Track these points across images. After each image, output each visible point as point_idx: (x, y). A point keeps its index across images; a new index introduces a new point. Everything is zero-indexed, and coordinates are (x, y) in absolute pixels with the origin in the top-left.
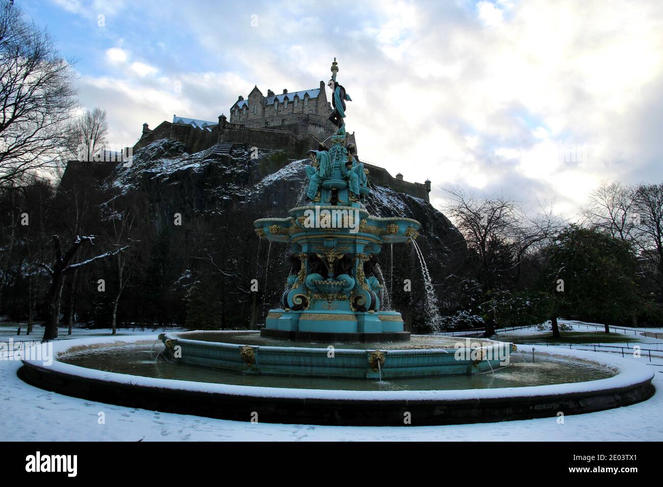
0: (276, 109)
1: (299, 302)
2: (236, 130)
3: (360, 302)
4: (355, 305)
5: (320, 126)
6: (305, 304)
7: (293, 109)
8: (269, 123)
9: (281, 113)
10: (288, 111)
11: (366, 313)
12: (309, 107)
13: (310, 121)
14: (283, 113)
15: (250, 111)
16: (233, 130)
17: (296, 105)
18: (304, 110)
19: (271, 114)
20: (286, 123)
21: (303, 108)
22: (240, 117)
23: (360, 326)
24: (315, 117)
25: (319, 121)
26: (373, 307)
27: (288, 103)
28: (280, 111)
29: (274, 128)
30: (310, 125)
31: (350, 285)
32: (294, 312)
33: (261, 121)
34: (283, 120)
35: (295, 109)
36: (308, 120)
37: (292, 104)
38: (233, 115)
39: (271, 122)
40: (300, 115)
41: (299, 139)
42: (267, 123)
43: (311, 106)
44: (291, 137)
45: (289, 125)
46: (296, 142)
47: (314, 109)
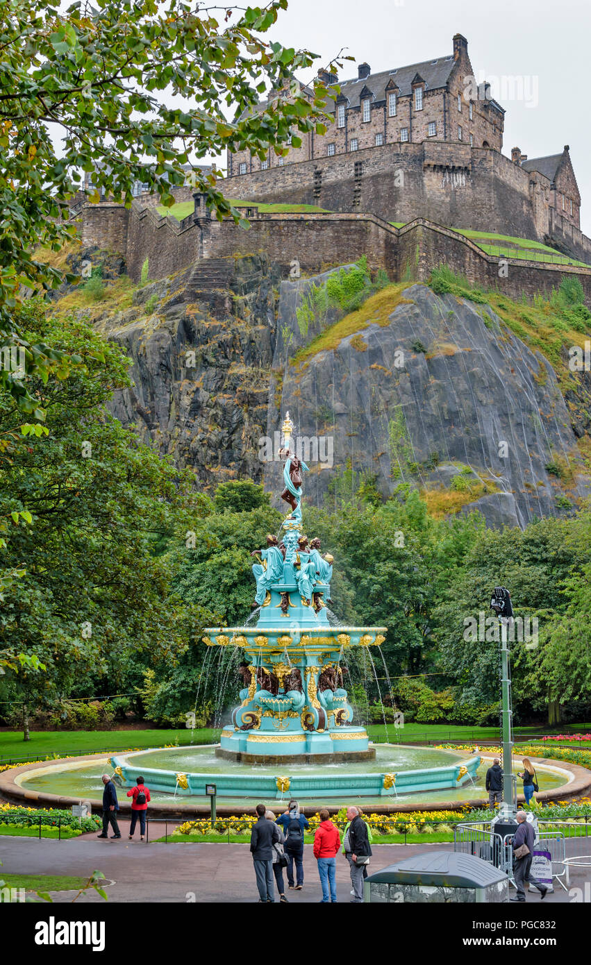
0: (342, 124)
1: (249, 720)
3: (310, 722)
4: (305, 723)
5: (454, 170)
6: (255, 722)
7: (385, 124)
8: (323, 175)
9: (354, 137)
10: (372, 130)
11: (314, 733)
12: (427, 113)
13: (427, 162)
14: (360, 137)
17: (392, 111)
18: (414, 121)
20: (368, 172)
21: (412, 118)
23: (307, 746)
24: (439, 149)
25: (450, 159)
26: (322, 724)
27: (372, 109)
28: (353, 130)
29: (336, 188)
30: (428, 172)
31: (299, 703)
32: (242, 731)
34: (359, 163)
35: (391, 123)
36: (423, 158)
37: (382, 110)
39: (328, 171)
40: (403, 147)
41: (393, 230)
42: (318, 174)
43: (431, 112)
44: (373, 225)
45: (375, 178)
46: (387, 237)
47: (440, 117)
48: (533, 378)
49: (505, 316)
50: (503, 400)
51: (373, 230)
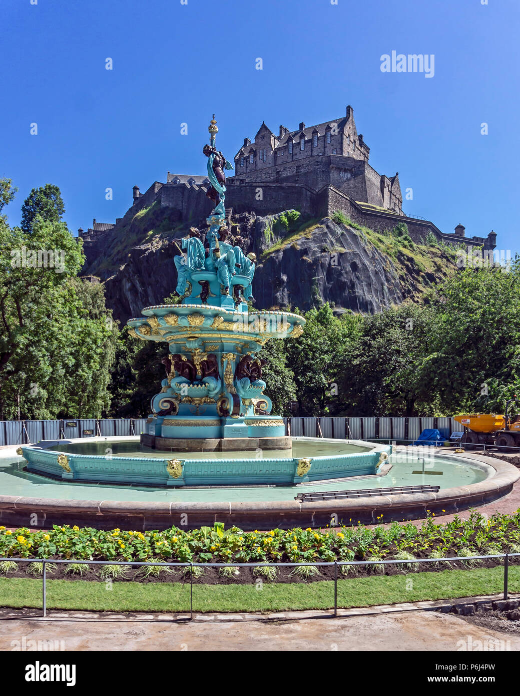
0: (290, 152)
2: (236, 187)
5: (346, 171)
7: (312, 151)
8: (280, 173)
9: (297, 157)
10: (306, 154)
12: (332, 145)
13: (332, 166)
14: (298, 157)
15: (258, 159)
16: (232, 188)
17: (315, 145)
18: (326, 149)
19: (284, 160)
20: (302, 170)
21: (325, 147)
22: (246, 168)
24: (338, 159)
27: (305, 143)
28: (296, 154)
29: (287, 179)
30: (333, 171)
33: (270, 172)
34: (298, 167)
35: (315, 150)
36: (330, 164)
37: (310, 144)
38: (239, 166)
39: (283, 171)
40: (320, 158)
41: (315, 192)
42: (278, 173)
43: (335, 144)
44: (304, 189)
45: (306, 174)
46: (311, 196)
47: (339, 147)
48: (383, 267)
49: (370, 237)
50: (369, 277)
51: (304, 192)
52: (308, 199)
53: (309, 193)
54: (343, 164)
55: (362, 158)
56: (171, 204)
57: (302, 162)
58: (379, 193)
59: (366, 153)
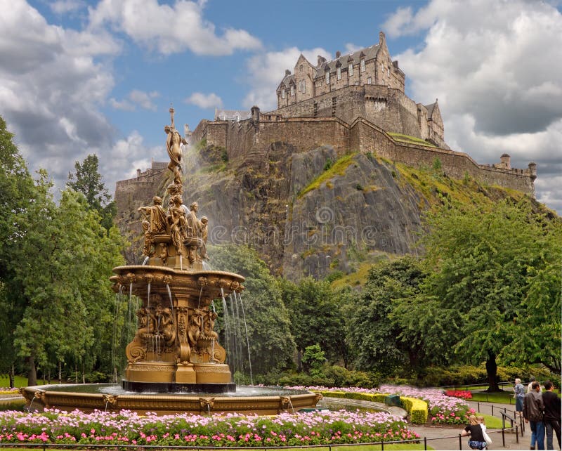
0: (328, 82)
5: (380, 100)
7: (348, 80)
8: (318, 106)
9: (334, 87)
10: (342, 84)
12: (367, 73)
13: (366, 96)
14: (336, 87)
15: (298, 90)
17: (351, 73)
18: (362, 77)
19: (323, 91)
20: (338, 102)
21: (360, 76)
22: (288, 100)
24: (372, 89)
27: (341, 72)
28: (333, 84)
29: (324, 113)
30: (367, 101)
33: (309, 104)
34: (335, 99)
35: (350, 79)
36: (364, 94)
37: (346, 73)
38: (280, 98)
39: (320, 104)
40: (356, 88)
41: (347, 126)
43: (369, 72)
44: (338, 123)
46: (345, 130)
47: (373, 75)
50: (402, 216)
51: (338, 126)
52: (342, 133)
53: (342, 127)
54: (377, 94)
55: (398, 85)
56: (216, 142)
57: (338, 93)
58: (416, 123)
59: (402, 79)
